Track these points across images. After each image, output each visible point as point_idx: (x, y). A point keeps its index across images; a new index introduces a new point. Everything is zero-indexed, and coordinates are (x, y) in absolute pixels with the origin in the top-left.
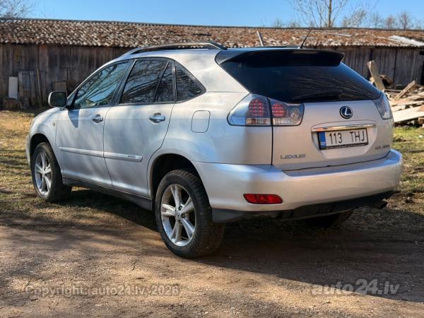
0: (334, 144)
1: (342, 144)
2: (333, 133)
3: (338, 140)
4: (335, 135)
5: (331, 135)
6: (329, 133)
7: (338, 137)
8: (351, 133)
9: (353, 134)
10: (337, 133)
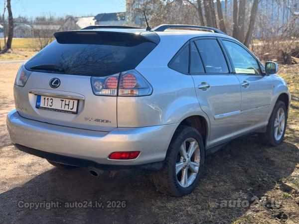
0: (46, 106)
1: (51, 107)
2: (46, 98)
3: (50, 103)
4: (48, 99)
5: (45, 99)
6: (44, 97)
7: (50, 101)
8: (62, 101)
9: (64, 102)
10: (50, 98)
